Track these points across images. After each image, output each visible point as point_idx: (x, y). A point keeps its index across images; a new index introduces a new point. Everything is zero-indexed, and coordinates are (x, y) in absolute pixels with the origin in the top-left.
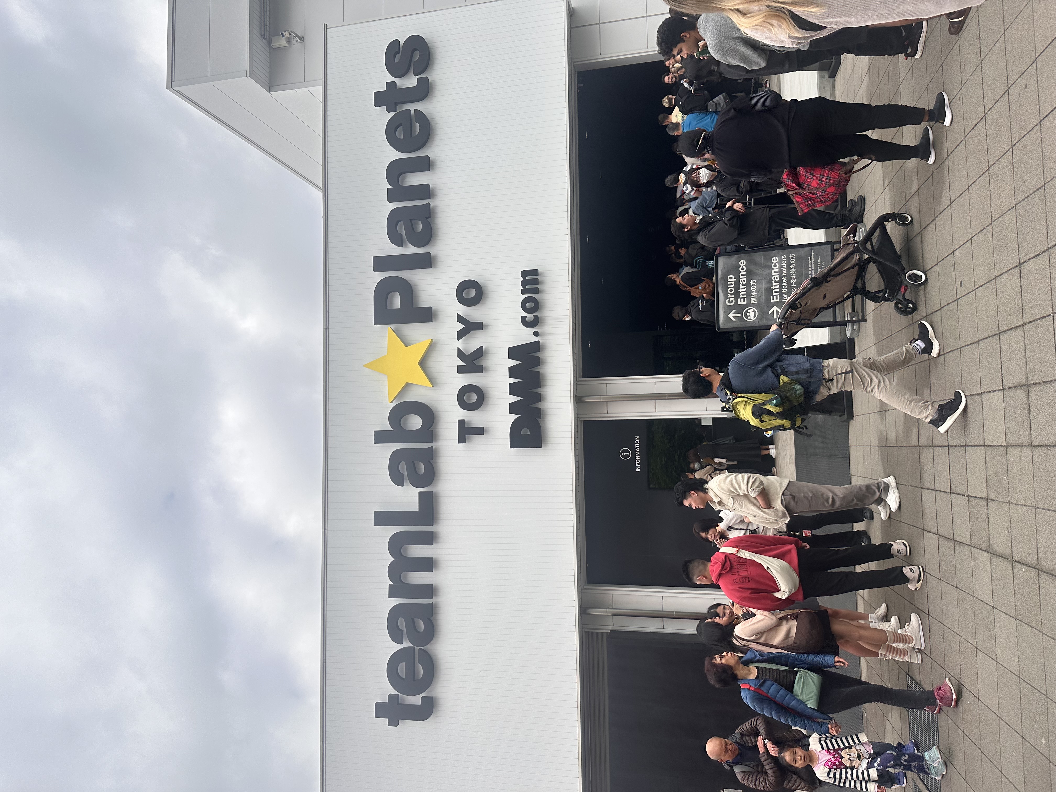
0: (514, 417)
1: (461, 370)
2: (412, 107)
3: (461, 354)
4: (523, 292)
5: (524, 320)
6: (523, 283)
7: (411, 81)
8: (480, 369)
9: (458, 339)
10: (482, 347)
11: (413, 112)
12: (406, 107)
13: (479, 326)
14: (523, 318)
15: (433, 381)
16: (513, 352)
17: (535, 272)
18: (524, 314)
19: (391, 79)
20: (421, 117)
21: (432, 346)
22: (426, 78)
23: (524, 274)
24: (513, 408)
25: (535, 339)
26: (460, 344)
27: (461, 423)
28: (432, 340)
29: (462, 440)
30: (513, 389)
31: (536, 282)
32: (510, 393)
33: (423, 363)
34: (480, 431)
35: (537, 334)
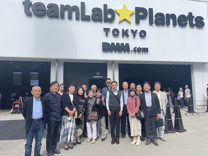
0: (111, 44)
3: (127, 30)
4: (143, 48)
5: (135, 48)
6: (145, 48)
7: (194, 22)
8: (123, 36)
9: (131, 30)
10: (129, 36)
11: (187, 22)
13: (134, 36)
15: (120, 22)
16: (127, 45)
17: (147, 51)
18: (137, 48)
22: (195, 26)
23: (147, 49)
24: (113, 44)
25: (131, 51)
26: (130, 31)
27: (109, 29)
28: (131, 23)
29: (105, 29)
30: (118, 44)
31: (145, 52)
33: (125, 20)
34: (107, 35)
35: (132, 51)
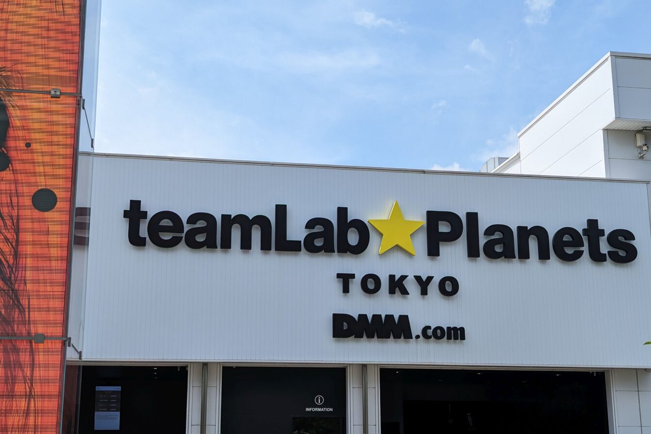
0: (356, 317)
1: (392, 277)
2: (585, 248)
3: (404, 277)
4: (449, 328)
5: (427, 328)
6: (455, 329)
7: (604, 247)
8: (392, 291)
9: (415, 276)
10: (408, 294)
11: (582, 249)
12: (586, 243)
13: (424, 292)
14: (429, 327)
15: (383, 255)
16: (404, 319)
17: (463, 338)
18: (432, 328)
19: (607, 233)
20: (578, 255)
21: (410, 255)
22: (605, 260)
23: (462, 330)
24: (363, 317)
25: (414, 336)
26: (411, 278)
27: (353, 276)
28: (414, 256)
29: (339, 276)
30: (377, 317)
31: (456, 338)
32: (374, 316)
33: (397, 248)
34: (346, 290)
35: (418, 337)
